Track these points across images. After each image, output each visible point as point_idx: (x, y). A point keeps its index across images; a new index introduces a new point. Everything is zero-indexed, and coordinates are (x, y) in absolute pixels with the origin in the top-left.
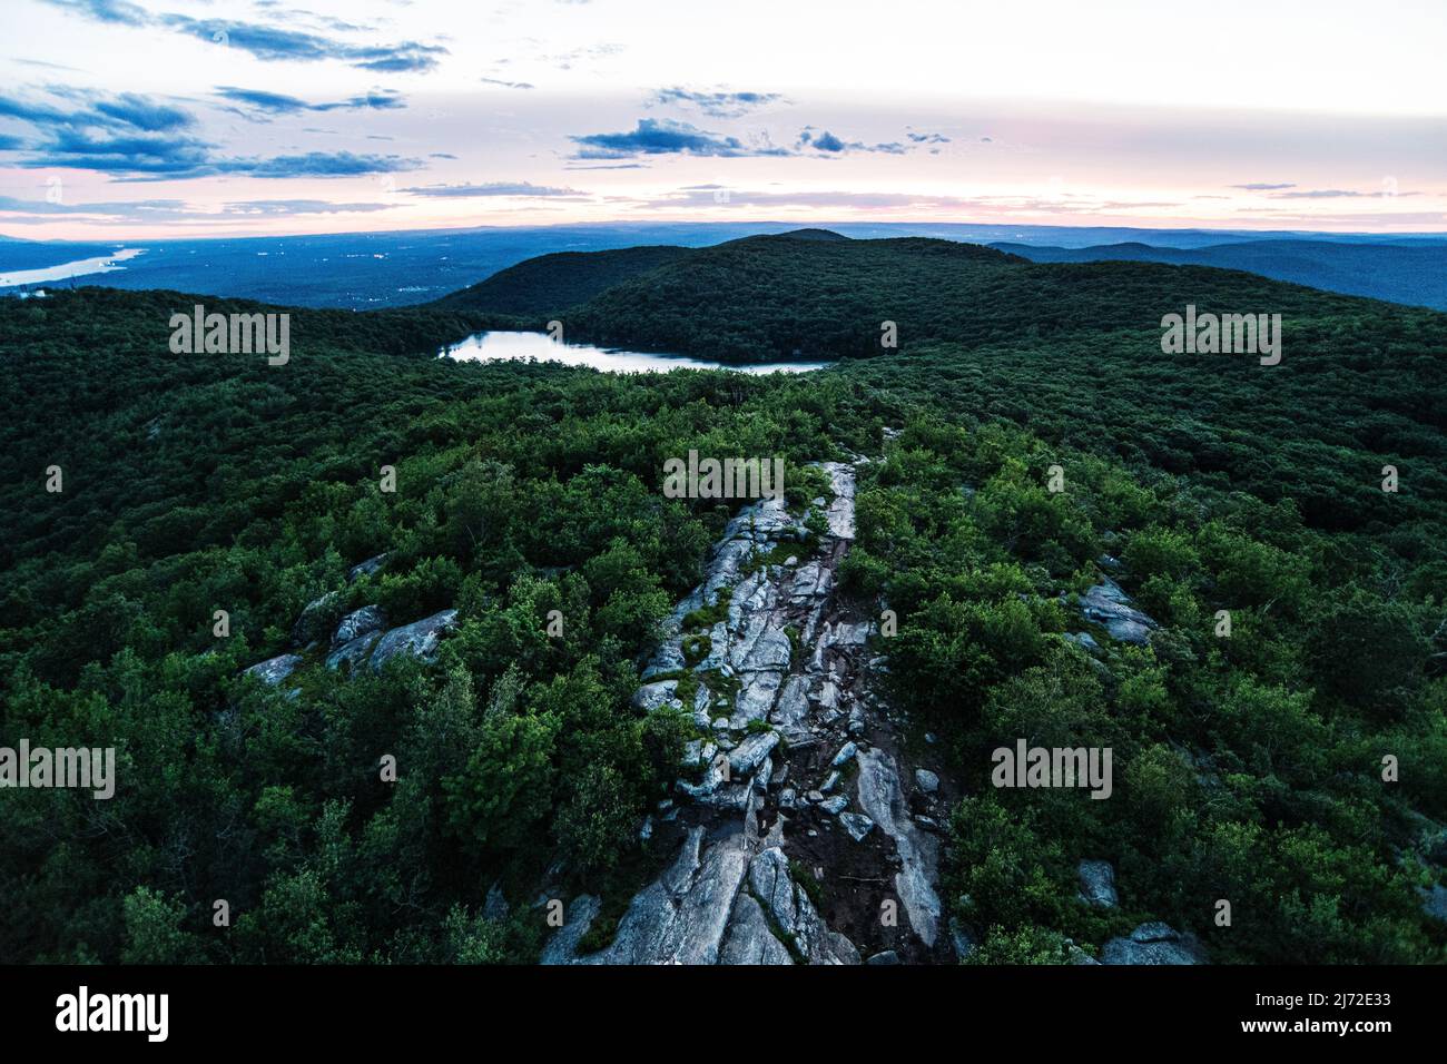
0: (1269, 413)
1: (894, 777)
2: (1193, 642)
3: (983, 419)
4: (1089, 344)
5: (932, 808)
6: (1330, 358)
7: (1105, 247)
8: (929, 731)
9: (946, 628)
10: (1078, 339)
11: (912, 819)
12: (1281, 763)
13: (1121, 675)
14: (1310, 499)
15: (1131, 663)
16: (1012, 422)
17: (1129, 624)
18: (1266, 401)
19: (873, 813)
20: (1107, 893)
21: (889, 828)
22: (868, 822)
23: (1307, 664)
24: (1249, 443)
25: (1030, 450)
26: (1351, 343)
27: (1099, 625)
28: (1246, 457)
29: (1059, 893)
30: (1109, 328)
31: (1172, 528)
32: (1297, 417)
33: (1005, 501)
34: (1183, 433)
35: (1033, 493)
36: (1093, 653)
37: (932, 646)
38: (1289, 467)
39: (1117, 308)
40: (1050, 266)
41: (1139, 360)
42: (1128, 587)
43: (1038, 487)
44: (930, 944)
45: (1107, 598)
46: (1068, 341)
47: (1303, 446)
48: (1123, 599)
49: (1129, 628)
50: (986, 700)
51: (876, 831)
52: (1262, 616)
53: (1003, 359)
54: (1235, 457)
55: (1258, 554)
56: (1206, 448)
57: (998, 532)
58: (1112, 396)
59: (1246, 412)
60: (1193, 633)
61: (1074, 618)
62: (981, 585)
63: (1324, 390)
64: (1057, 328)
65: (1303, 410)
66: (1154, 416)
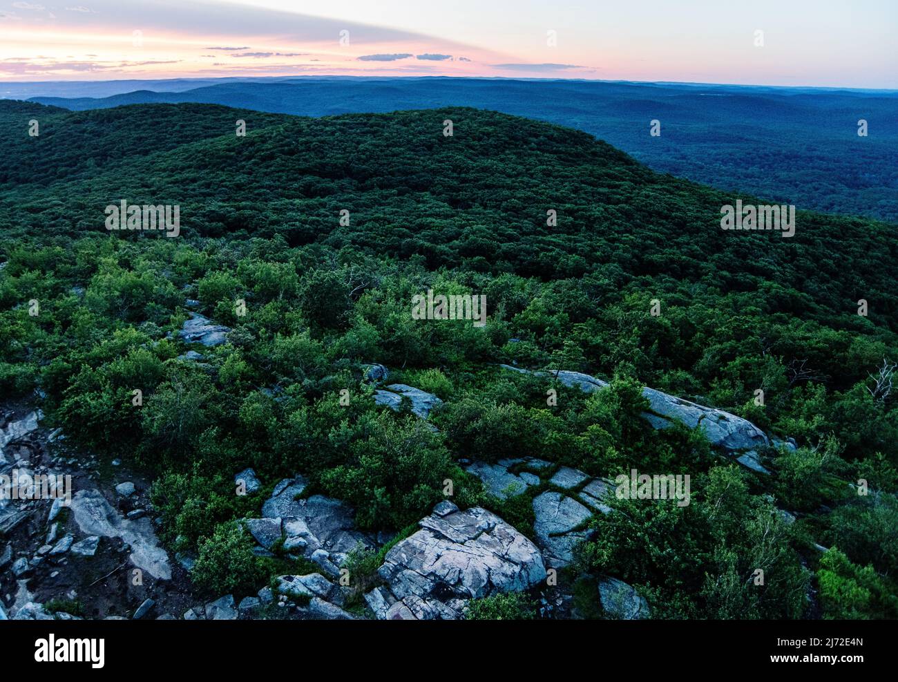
0: (256, 188)
1: (101, 500)
2: (250, 329)
3: (75, 236)
4: (135, 166)
5: (136, 503)
6: (275, 150)
7: (123, 95)
8: (113, 459)
9: (96, 388)
10: (127, 164)
11: (126, 517)
12: (309, 372)
13: (218, 365)
14: (290, 231)
15: (221, 356)
16: (99, 233)
17: (214, 335)
18: (253, 181)
19: (95, 531)
20: (254, 483)
21: (111, 532)
22: (94, 538)
23: (306, 318)
24: (252, 208)
25: (116, 248)
26: (282, 140)
27: (197, 343)
28: (252, 217)
29: (229, 499)
30: (146, 153)
31: (220, 270)
32: (269, 187)
33: (109, 288)
34: (213, 211)
35: (128, 277)
36: (199, 361)
37: (89, 405)
38: (275, 217)
39: (146, 138)
40: (87, 113)
41: (172, 171)
42: (208, 314)
43: (129, 271)
44: (170, 578)
45: (198, 325)
46: (119, 166)
47: (278, 203)
48: (207, 322)
49: (215, 337)
50: (141, 419)
51: (104, 541)
52: (281, 302)
53: (75, 188)
54: (246, 219)
55: (269, 269)
56: (229, 217)
57: (113, 311)
58: (163, 198)
59: (244, 190)
60: (249, 325)
61: (182, 345)
62: (111, 350)
63: (277, 169)
64: (109, 158)
65: (272, 183)
66: (193, 205)
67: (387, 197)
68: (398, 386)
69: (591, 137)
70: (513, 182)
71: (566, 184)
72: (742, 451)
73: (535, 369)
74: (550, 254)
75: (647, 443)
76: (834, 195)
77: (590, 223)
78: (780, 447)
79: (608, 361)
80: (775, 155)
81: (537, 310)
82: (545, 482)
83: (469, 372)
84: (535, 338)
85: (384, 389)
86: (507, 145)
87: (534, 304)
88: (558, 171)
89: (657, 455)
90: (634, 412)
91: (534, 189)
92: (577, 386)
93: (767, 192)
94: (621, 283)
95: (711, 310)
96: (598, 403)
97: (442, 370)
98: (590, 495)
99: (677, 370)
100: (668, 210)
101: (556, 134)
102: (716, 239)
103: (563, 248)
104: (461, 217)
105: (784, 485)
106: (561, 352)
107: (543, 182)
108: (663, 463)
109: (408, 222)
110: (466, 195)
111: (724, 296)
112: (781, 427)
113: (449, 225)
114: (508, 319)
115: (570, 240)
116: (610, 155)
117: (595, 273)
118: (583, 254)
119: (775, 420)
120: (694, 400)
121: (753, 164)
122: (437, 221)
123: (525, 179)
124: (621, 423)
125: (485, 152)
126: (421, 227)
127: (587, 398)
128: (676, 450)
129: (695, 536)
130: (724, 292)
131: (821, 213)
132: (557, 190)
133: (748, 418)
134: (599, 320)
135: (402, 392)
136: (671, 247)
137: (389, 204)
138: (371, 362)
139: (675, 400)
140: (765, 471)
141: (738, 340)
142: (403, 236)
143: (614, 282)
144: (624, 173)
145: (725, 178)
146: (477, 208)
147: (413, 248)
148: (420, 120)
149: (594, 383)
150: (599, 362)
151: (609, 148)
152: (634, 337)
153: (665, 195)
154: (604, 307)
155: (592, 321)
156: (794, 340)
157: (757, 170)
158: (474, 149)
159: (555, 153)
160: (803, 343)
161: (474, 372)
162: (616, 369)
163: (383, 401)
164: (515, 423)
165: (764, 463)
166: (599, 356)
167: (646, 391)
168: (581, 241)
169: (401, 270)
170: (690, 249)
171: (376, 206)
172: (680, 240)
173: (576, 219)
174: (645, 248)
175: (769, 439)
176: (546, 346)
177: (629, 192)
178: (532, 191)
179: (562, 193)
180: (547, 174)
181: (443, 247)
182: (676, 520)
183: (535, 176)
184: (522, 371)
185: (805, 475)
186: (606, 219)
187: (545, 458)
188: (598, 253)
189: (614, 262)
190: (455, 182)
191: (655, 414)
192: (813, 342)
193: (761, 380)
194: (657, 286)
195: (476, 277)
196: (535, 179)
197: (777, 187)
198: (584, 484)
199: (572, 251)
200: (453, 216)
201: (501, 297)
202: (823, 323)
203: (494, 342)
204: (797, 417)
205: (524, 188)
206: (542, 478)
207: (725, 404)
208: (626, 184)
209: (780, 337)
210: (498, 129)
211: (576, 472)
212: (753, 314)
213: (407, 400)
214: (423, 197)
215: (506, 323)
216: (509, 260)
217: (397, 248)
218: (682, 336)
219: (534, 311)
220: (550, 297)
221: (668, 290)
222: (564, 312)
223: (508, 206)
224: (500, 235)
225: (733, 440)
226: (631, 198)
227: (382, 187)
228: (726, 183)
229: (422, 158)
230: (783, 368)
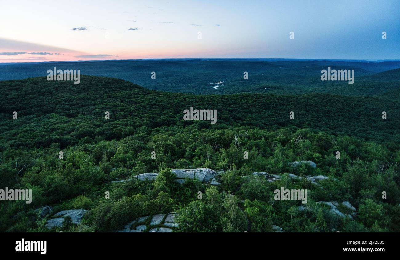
67: (30, 120)
68: (60, 213)
69: (124, 81)
70: (95, 102)
71: (118, 99)
72: (211, 180)
73: (127, 178)
74: (118, 128)
75: (180, 191)
76: (204, 89)
77: (131, 113)
78: (221, 173)
79: (155, 165)
80: (185, 79)
81: (121, 153)
82: (148, 226)
83: (97, 190)
84: (123, 165)
85: (52, 218)
86: (89, 88)
87: (119, 151)
88: (113, 95)
89: (185, 194)
90: (172, 181)
91: (105, 104)
92: (147, 179)
93: (187, 91)
94: (149, 133)
95: (182, 134)
96: (158, 183)
97: (84, 195)
98: (168, 222)
99: (180, 159)
100: (158, 103)
101: (109, 81)
102: (176, 109)
103: (122, 125)
104: (73, 121)
105: (227, 186)
106: (136, 167)
107: (108, 100)
108: (188, 196)
109: (45, 129)
110: (74, 111)
111: (184, 128)
112: (218, 167)
113: (68, 126)
114: (109, 161)
115: (125, 121)
116: (132, 86)
117: (138, 132)
118: (131, 125)
119: (215, 165)
120: (190, 168)
121: (180, 83)
122: (61, 125)
123: (100, 100)
124: (169, 187)
125: (80, 92)
126: (53, 130)
127: (152, 182)
128: (191, 189)
129: (211, 218)
130: (184, 127)
131: (203, 95)
132: (114, 103)
133: (208, 167)
134: (147, 149)
135: (63, 215)
136: (162, 115)
137: (32, 122)
138: (40, 207)
139: (184, 171)
140: (220, 184)
141: (195, 142)
142: (43, 136)
143: (146, 133)
144: (139, 92)
145: (173, 89)
146: (80, 116)
147: (50, 141)
148: (43, 81)
149: (153, 175)
150: (151, 166)
151: (132, 84)
152: (161, 152)
153: (155, 97)
154: (146, 144)
155: (144, 151)
156: (210, 137)
157: (182, 85)
158: (74, 91)
159: (111, 88)
160: (213, 137)
161: (99, 190)
162: (159, 166)
163: (53, 225)
164: (128, 205)
165: (219, 181)
166: (151, 164)
167: (173, 171)
168: (129, 121)
169: (46, 153)
170: (169, 115)
171: (24, 125)
172: (164, 112)
173: (125, 112)
174: (154, 118)
175: (217, 172)
176: (129, 167)
177: (143, 99)
178: (104, 105)
179: (117, 103)
180: (109, 97)
181: (67, 137)
182: (203, 216)
183: (104, 98)
184: (122, 181)
185: (231, 180)
186: (137, 110)
187: (145, 216)
188: (137, 124)
189: (144, 125)
190: (67, 106)
191: (179, 178)
192: (215, 135)
193: (207, 153)
194: (163, 131)
195: (87, 146)
196: (104, 99)
197: (189, 89)
198: (165, 219)
199: (127, 125)
200: (69, 121)
201: (103, 152)
202: (215, 129)
203: (105, 173)
204: (220, 161)
205: (100, 104)
206: (147, 225)
207: (200, 165)
208: (141, 96)
209: (206, 137)
210: (84, 82)
211: (159, 215)
212: (196, 131)
213: (69, 218)
214: (51, 116)
215: (108, 163)
216: (101, 135)
217: (41, 143)
218: (177, 146)
219: (119, 154)
220: (124, 146)
221: (166, 131)
222: (132, 150)
223: (95, 112)
224: (94, 125)
225: (207, 177)
226: (144, 101)
227: (26, 115)
228: (173, 90)
229: (48, 98)
230: (211, 147)
